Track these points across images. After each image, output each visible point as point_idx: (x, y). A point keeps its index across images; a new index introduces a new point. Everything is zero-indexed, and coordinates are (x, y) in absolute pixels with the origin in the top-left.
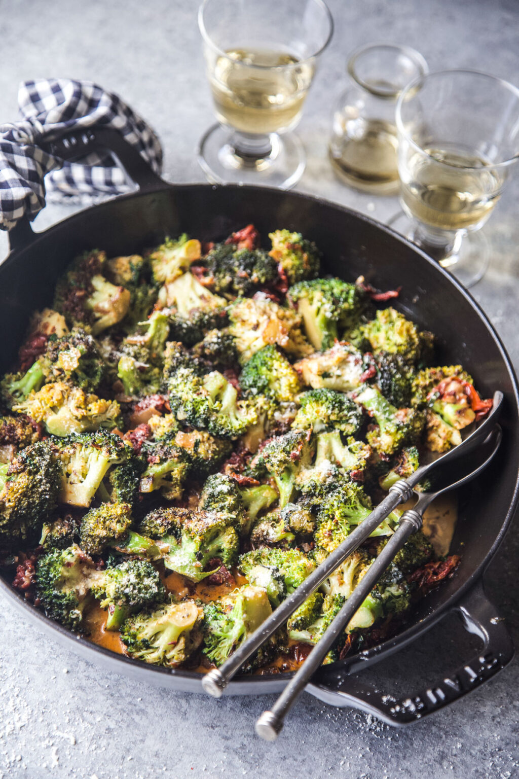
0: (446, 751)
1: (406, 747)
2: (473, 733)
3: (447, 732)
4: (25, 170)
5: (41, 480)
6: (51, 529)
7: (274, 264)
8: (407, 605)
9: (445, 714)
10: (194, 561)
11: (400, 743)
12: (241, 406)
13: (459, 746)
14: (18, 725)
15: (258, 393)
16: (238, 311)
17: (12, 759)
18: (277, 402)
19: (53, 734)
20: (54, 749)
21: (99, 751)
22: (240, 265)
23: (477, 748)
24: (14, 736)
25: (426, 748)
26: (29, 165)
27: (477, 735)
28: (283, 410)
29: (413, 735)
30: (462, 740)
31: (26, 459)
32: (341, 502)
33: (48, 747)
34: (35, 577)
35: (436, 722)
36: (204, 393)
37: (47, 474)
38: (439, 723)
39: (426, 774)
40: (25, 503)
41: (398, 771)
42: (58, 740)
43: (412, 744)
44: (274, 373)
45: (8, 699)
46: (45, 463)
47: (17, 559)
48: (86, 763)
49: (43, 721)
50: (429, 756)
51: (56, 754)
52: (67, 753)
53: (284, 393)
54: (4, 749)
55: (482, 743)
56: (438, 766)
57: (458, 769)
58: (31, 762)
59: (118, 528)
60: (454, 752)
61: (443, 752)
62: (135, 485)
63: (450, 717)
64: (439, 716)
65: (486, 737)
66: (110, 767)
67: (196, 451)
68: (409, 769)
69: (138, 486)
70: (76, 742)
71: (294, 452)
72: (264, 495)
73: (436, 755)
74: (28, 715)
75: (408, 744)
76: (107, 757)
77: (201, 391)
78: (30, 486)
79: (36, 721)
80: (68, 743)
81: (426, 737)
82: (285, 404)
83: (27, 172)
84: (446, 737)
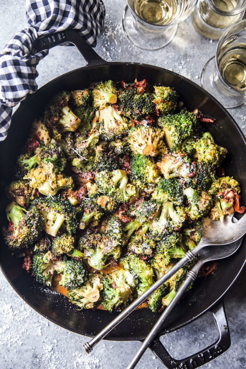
0: (198, 337)
1: (182, 335)
2: (210, 331)
3: (199, 329)
4: (26, 74)
5: (34, 231)
6: (39, 246)
7: (154, 106)
8: (191, 288)
9: (200, 321)
10: (101, 262)
11: (180, 333)
12: (129, 186)
13: (203, 336)
14: (26, 317)
15: (138, 179)
16: (133, 134)
17: (23, 331)
18: (146, 184)
19: (40, 321)
20: (40, 327)
21: (58, 330)
22: (136, 106)
23: (210, 337)
24: (24, 321)
25: (190, 336)
26: (28, 71)
27: (211, 331)
28: (149, 187)
29: (185, 330)
30: (205, 333)
31: (27, 221)
32: (168, 248)
33: (37, 326)
34: (31, 266)
35: (196, 325)
36: (112, 184)
37: (37, 227)
38: (197, 326)
39: (188, 347)
40: (26, 239)
41: (177, 345)
42: (41, 324)
43: (184, 334)
44: (146, 171)
45: (22, 305)
46: (36, 222)
47: (24, 255)
48: (53, 334)
49: (36, 315)
50: (190, 339)
51: (41, 330)
52: (45, 329)
53: (150, 179)
54: (20, 326)
55: (213, 335)
56: (193, 344)
57: (201, 346)
58: (31, 332)
59: (68, 250)
60: (201, 338)
61: (196, 338)
62: (77, 226)
63: (202, 323)
64: (197, 322)
65: (215, 332)
66: (62, 336)
67: (106, 207)
68: (181, 344)
69: (79, 226)
70: (49, 325)
71: (150, 217)
72: (135, 226)
73: (193, 339)
74: (30, 312)
75: (183, 334)
76: (61, 332)
77: (110, 183)
78: (29, 233)
79: (33, 315)
80: (45, 325)
81: (191, 331)
82: (150, 185)
83: (27, 75)
84: (199, 332)
